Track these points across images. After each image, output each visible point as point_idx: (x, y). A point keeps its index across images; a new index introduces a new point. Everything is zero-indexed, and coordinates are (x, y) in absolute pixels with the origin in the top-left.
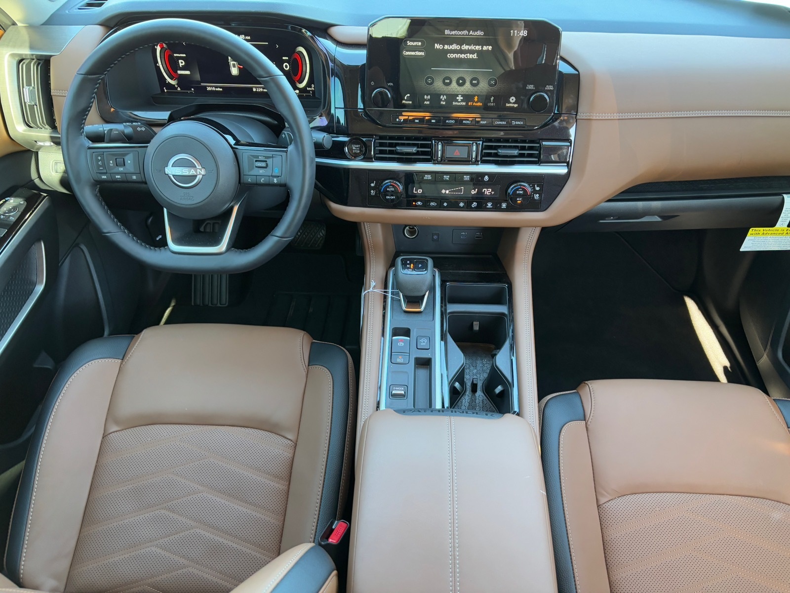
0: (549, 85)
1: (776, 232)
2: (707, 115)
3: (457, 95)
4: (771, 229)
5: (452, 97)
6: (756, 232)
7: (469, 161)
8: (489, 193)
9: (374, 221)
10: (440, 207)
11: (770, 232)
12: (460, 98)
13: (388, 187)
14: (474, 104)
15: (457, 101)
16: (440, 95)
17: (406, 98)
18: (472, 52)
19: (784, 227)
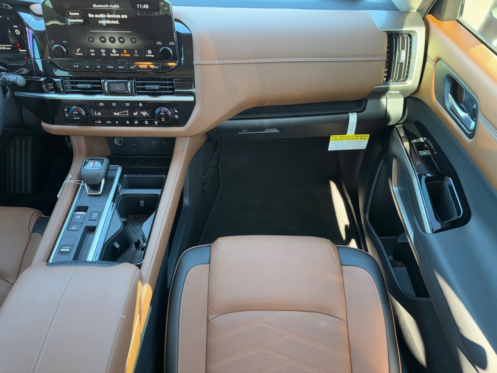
0: (171, 42)
1: (348, 138)
2: (279, 61)
3: (112, 49)
4: (344, 135)
5: (109, 51)
6: (335, 138)
7: (127, 93)
8: (145, 114)
9: (77, 134)
10: (113, 124)
11: (344, 138)
12: (114, 51)
13: (73, 111)
14: (125, 55)
15: (112, 53)
16: (101, 49)
17: (78, 51)
18: (115, 19)
19: (352, 134)
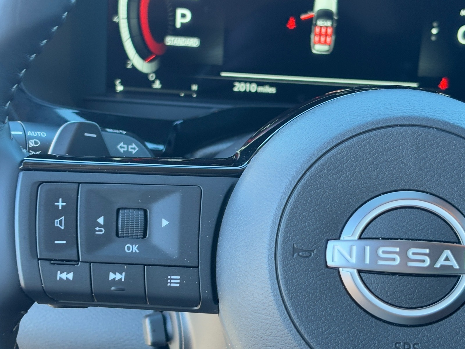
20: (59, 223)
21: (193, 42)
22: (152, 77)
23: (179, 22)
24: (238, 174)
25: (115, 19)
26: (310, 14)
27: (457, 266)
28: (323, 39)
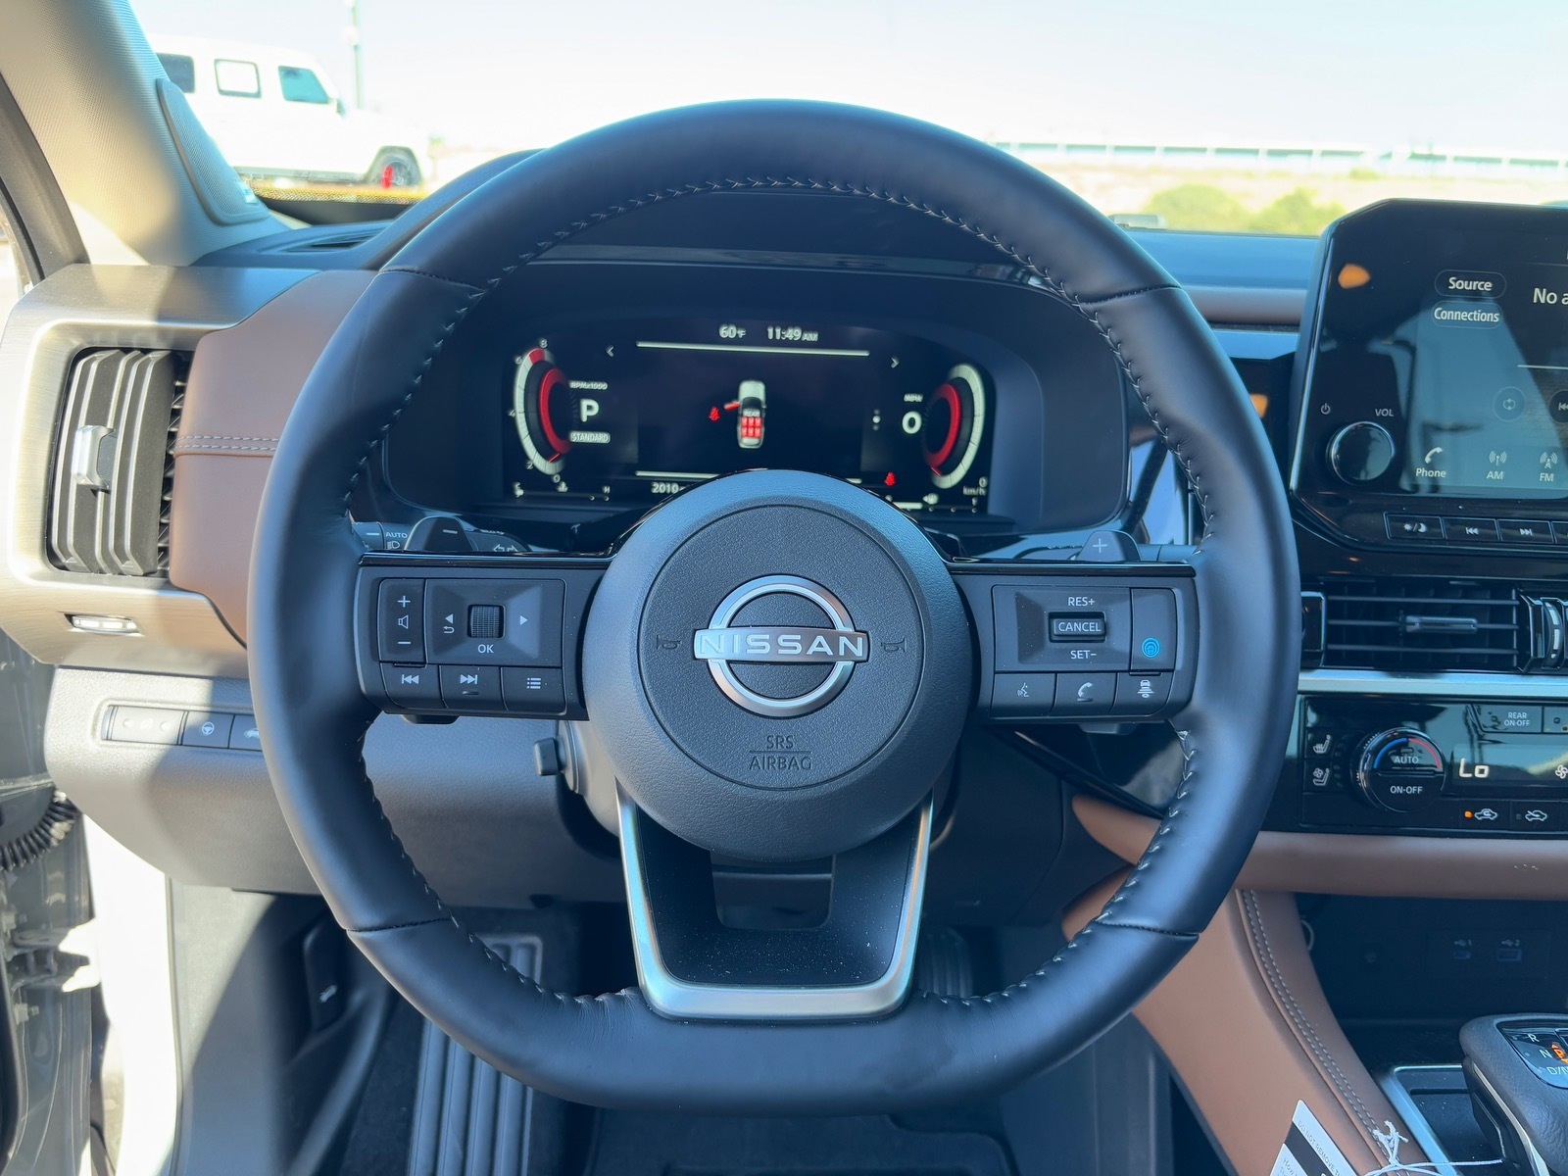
13: (1396, 751)
16: (1541, 451)
17: (1427, 459)
20: (403, 622)
21: (602, 438)
22: (556, 479)
23: (585, 415)
24: (605, 566)
25: (511, 414)
26: (735, 403)
27: (830, 653)
28: (751, 431)
